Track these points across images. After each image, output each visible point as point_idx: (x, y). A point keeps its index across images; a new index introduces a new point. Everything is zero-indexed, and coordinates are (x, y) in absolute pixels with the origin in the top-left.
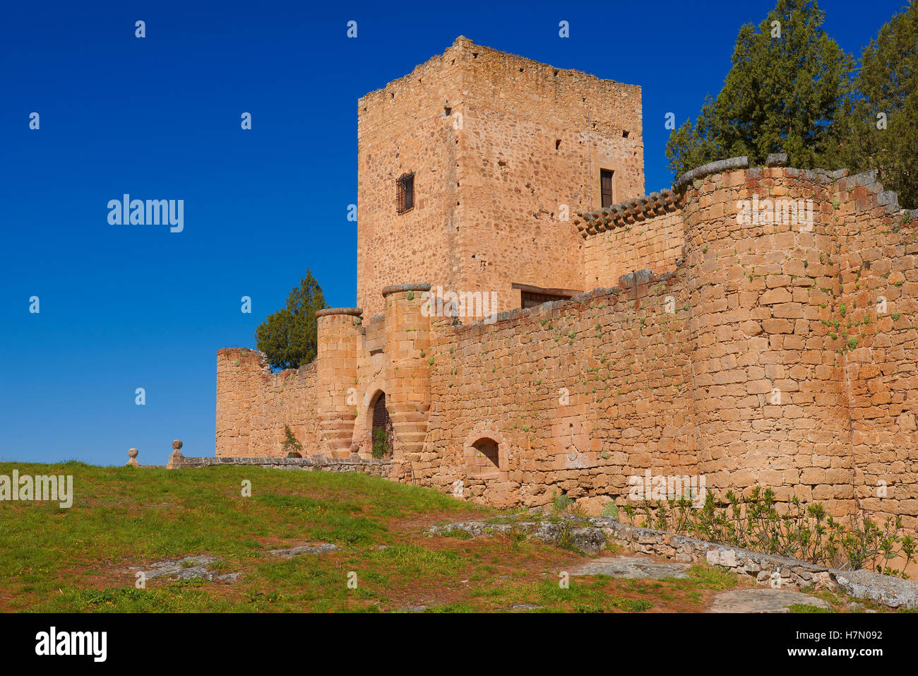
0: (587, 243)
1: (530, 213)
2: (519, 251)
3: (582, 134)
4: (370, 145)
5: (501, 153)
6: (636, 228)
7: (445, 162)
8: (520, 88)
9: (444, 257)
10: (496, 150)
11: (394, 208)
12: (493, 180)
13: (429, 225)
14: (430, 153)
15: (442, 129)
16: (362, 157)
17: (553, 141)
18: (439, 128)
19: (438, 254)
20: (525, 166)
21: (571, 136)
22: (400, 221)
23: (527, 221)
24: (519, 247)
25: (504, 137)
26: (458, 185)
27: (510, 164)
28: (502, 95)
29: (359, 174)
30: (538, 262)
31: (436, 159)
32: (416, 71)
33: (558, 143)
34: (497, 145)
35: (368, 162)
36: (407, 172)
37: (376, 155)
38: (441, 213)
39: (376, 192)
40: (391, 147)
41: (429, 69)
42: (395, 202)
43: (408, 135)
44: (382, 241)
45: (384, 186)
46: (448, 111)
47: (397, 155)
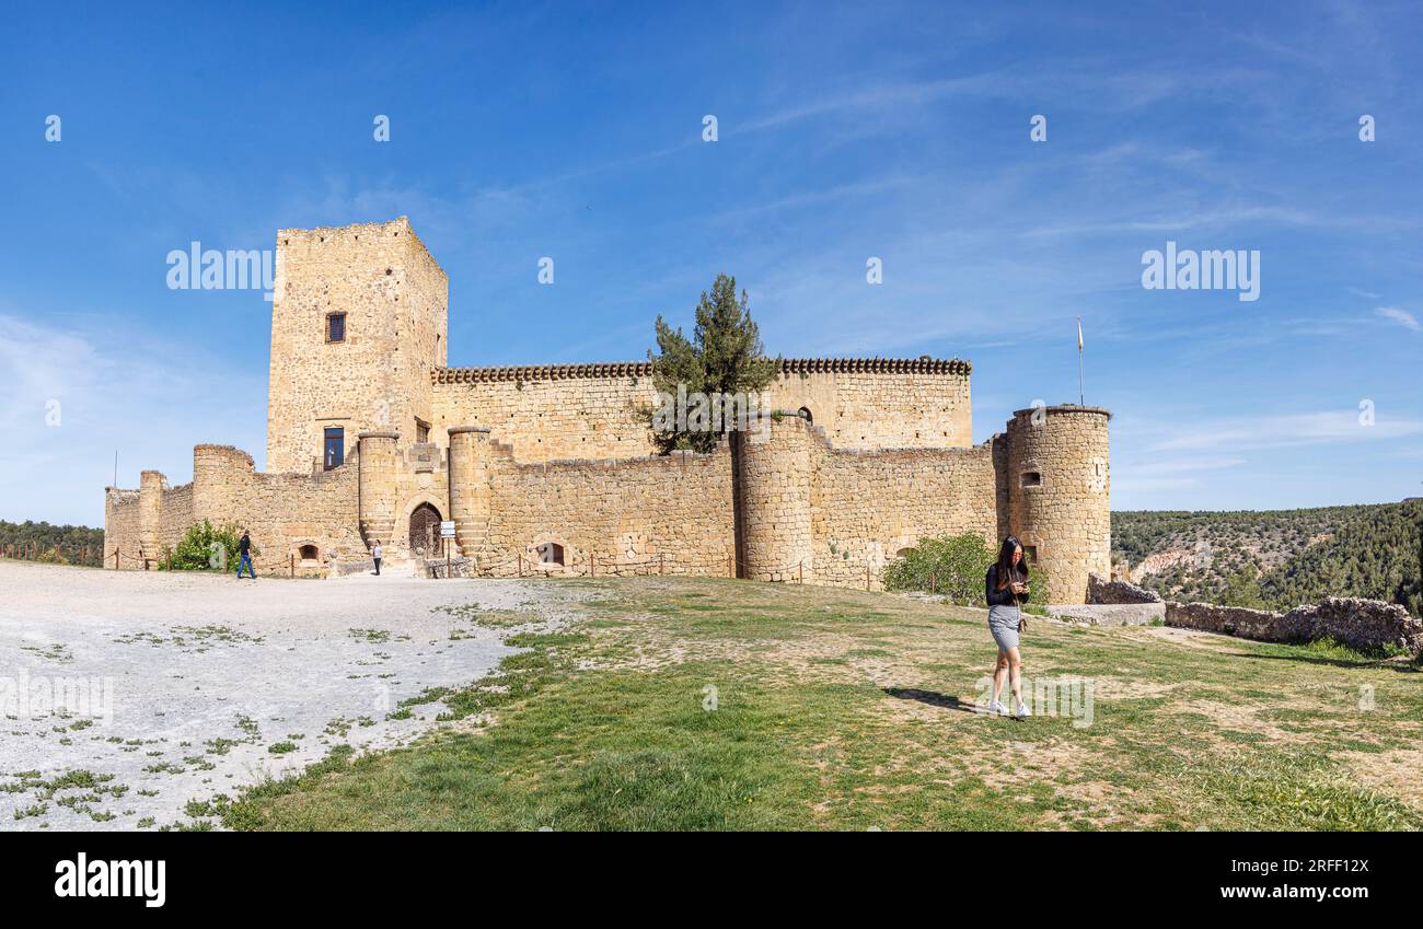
0: (435, 389)
1: (419, 362)
2: (416, 391)
11: (322, 337)
13: (364, 359)
14: (366, 300)
22: (325, 348)
23: (419, 368)
24: (416, 388)
31: (372, 307)
36: (337, 309)
37: (299, 285)
38: (377, 353)
39: (297, 319)
40: (318, 283)
41: (368, 233)
42: (320, 331)
43: (340, 279)
44: (304, 362)
45: (307, 315)
46: (389, 272)
47: (326, 293)
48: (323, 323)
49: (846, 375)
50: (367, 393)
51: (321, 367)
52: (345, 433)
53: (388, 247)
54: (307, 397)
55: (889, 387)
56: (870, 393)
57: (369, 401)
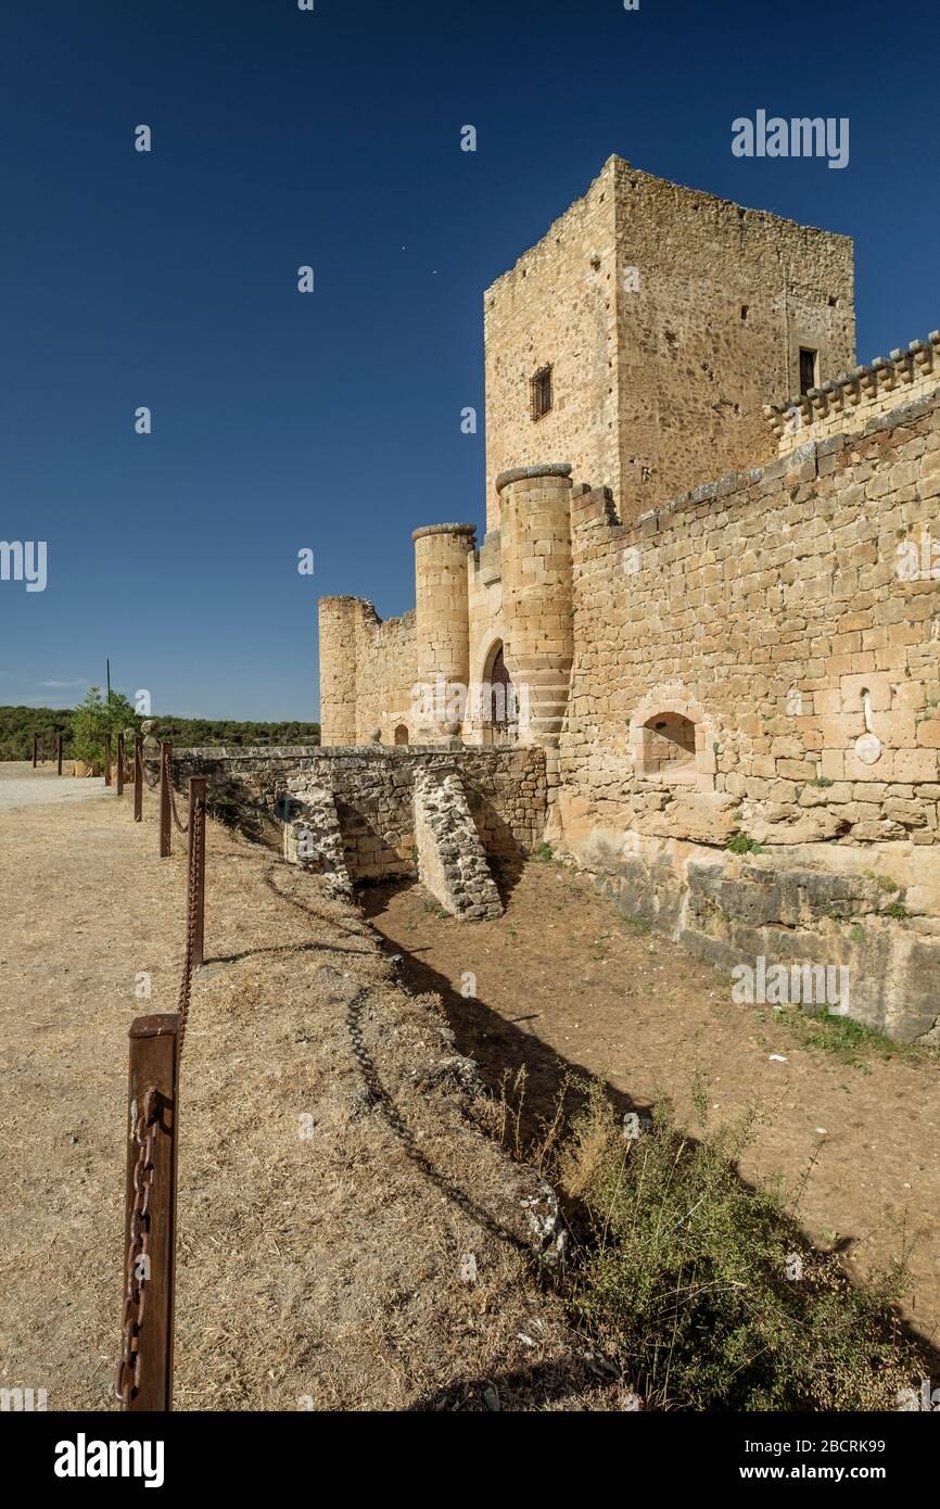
1: (707, 404)
2: (693, 454)
3: (777, 299)
4: (498, 345)
5: (668, 321)
7: (592, 338)
8: (694, 232)
9: (591, 466)
10: (660, 316)
11: (528, 416)
12: (657, 356)
13: (571, 429)
14: (572, 332)
15: (587, 296)
16: (490, 362)
17: (738, 307)
18: (583, 296)
19: (584, 466)
20: (701, 341)
21: (761, 301)
22: (533, 431)
23: (703, 414)
24: (692, 449)
25: (673, 299)
26: (610, 365)
27: (682, 337)
28: (669, 241)
29: (487, 384)
30: (718, 470)
31: (580, 338)
32: (552, 232)
33: (744, 310)
34: (663, 309)
35: (496, 368)
36: (543, 365)
37: (506, 355)
38: (587, 410)
39: (506, 402)
40: (523, 339)
41: (570, 219)
42: (528, 408)
45: (515, 392)
47: (531, 349)
48: (529, 393)
53: (594, 226)
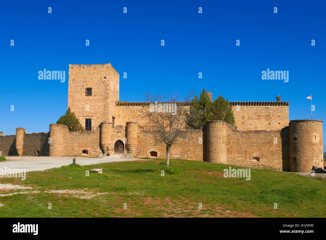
0: (117, 107)
4: (74, 77)
6: (131, 107)
9: (102, 109)
13: (97, 101)
14: (98, 85)
22: (86, 97)
31: (100, 87)
35: (73, 81)
36: (89, 87)
37: (77, 80)
38: (102, 99)
39: (76, 89)
40: (83, 79)
41: (98, 66)
42: (84, 93)
43: (90, 79)
44: (79, 101)
45: (80, 88)
46: (105, 78)
47: (85, 82)
48: (84, 91)
49: (245, 106)
50: (99, 109)
51: (84, 102)
52: (92, 120)
53: (105, 71)
54: (80, 110)
55: (260, 110)
56: (253, 111)
57: (99, 112)
